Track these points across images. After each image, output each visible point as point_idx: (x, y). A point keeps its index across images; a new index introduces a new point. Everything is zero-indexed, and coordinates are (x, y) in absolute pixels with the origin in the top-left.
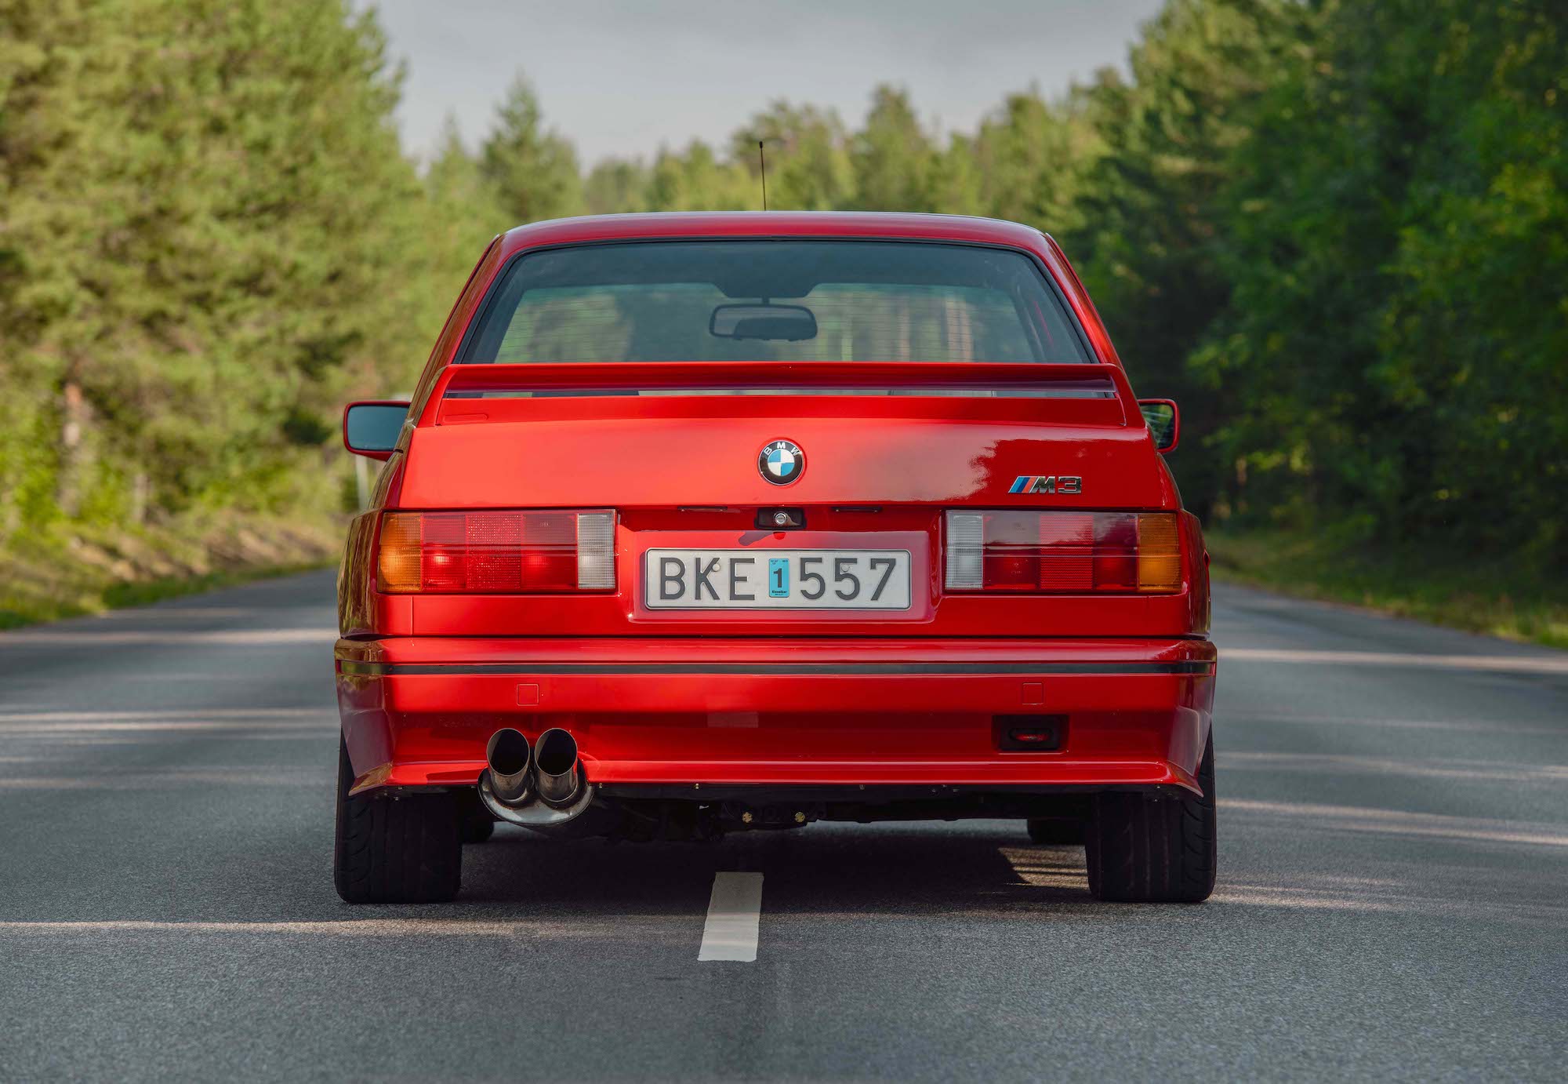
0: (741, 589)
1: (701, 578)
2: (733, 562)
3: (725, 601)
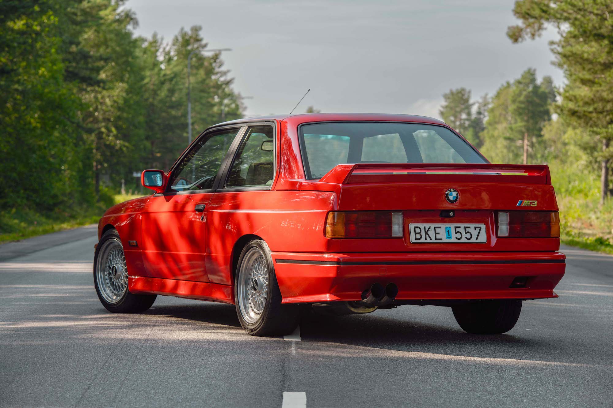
0: (438, 236)
1: (426, 233)
2: (435, 228)
3: (434, 241)
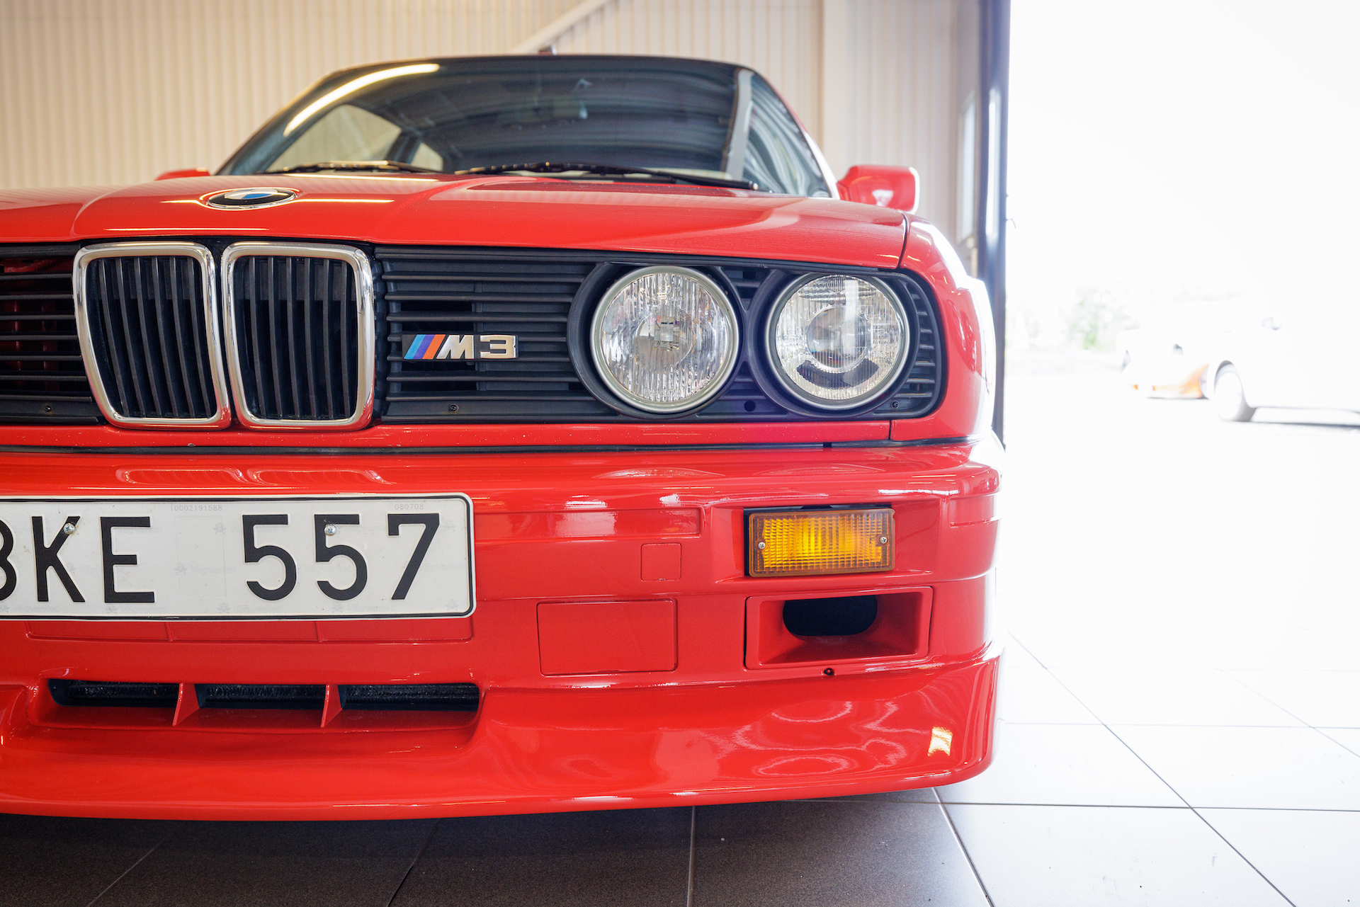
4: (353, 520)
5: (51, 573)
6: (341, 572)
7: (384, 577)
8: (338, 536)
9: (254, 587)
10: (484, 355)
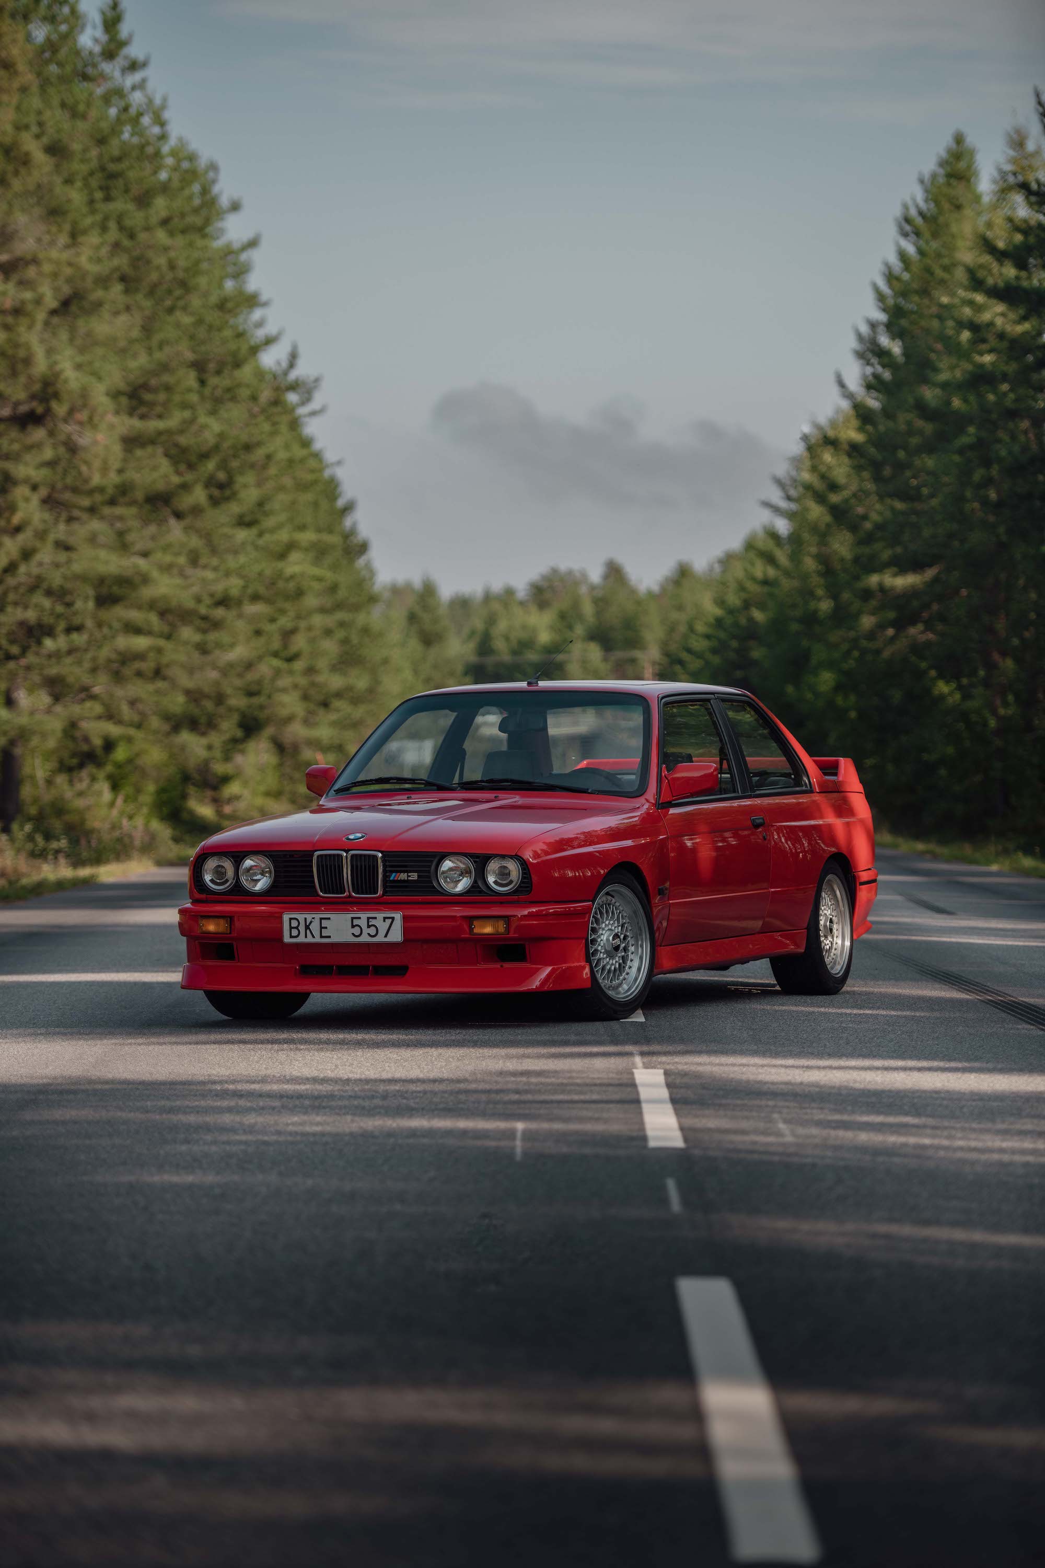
4: (375, 918)
5: (308, 931)
6: (372, 931)
7: (382, 932)
8: (372, 922)
9: (353, 934)
10: (409, 878)
